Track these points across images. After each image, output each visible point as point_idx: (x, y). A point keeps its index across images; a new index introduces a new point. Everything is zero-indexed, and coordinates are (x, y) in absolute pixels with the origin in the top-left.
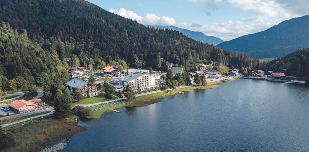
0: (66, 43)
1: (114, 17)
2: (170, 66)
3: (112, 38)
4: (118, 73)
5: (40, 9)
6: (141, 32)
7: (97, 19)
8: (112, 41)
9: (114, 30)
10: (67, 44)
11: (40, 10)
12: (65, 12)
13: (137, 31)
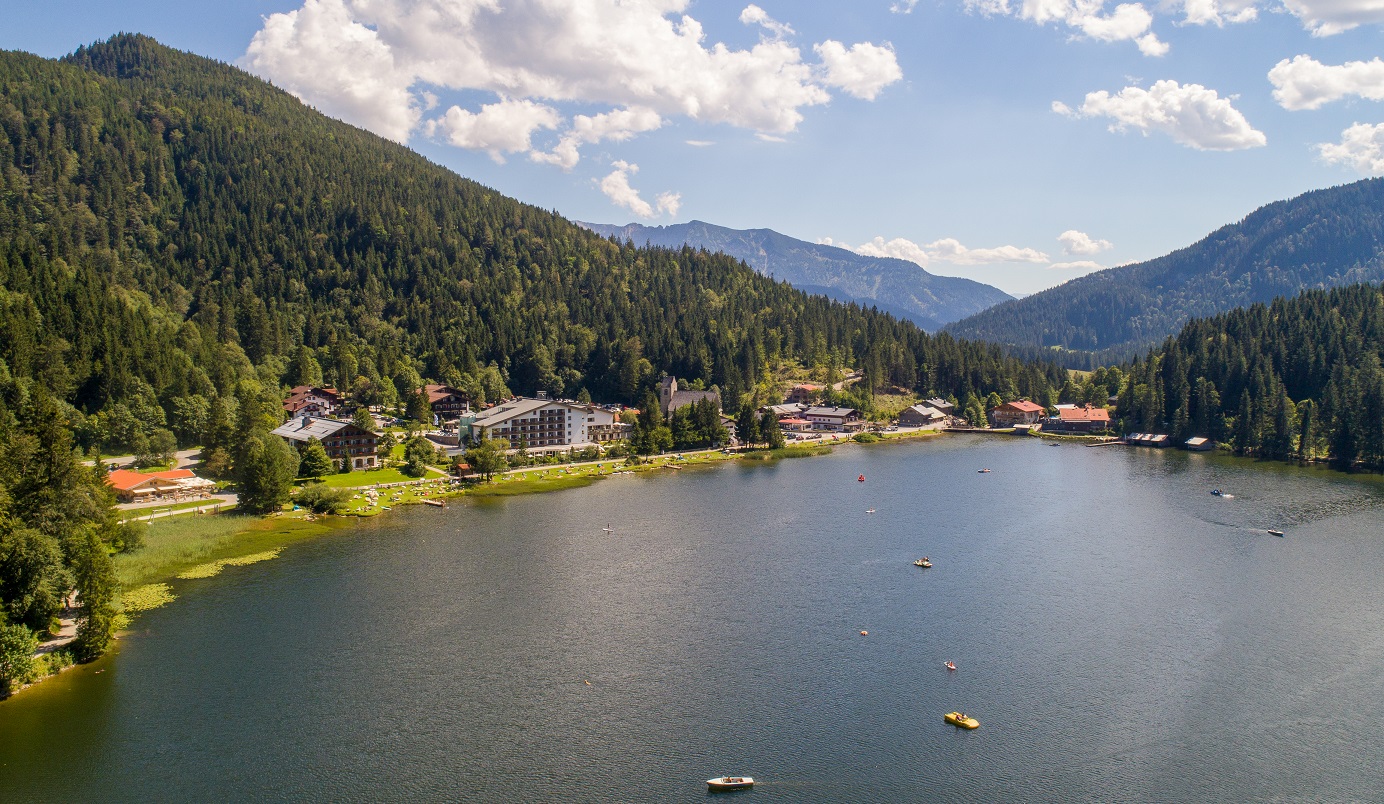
0: (274, 303)
1: (469, 204)
2: (669, 386)
3: (453, 282)
4: (464, 405)
5: (172, 171)
6: (573, 259)
7: (402, 209)
8: (453, 294)
9: (464, 253)
10: (278, 308)
11: (173, 174)
12: (272, 181)
13: (559, 258)
